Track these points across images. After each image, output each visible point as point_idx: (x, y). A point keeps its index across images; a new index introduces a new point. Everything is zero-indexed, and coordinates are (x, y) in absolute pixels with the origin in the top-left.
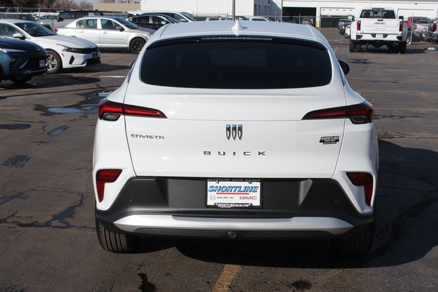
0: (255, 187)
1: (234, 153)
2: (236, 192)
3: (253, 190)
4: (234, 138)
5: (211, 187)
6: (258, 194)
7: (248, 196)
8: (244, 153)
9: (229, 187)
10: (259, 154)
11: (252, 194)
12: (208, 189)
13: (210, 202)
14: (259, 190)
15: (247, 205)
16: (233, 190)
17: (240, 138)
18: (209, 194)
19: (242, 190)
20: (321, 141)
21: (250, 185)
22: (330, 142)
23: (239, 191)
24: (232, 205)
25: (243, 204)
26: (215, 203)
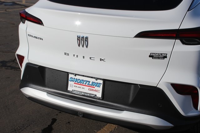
0: (100, 84)
1: (84, 57)
2: (86, 85)
3: (98, 85)
4: (83, 46)
5: (71, 78)
6: (100, 89)
7: (94, 89)
8: (90, 58)
9: (82, 80)
10: (101, 60)
11: (96, 88)
12: (69, 79)
13: (70, 89)
14: (101, 86)
15: (93, 96)
16: (84, 82)
17: (87, 47)
18: (70, 83)
19: (90, 84)
20: (150, 56)
21: (96, 82)
22: (159, 58)
23: (88, 84)
24: (83, 93)
25: (90, 94)
26: (72, 90)
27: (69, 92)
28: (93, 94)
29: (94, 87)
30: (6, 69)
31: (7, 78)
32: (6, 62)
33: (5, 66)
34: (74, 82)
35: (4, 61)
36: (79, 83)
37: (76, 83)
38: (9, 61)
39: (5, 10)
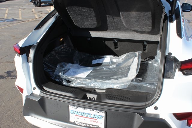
0: (101, 116)
2: (88, 117)
5: (72, 110)
7: (96, 121)
9: (84, 113)
11: (98, 120)
12: (70, 111)
14: (104, 118)
16: (86, 115)
18: (71, 115)
19: (92, 116)
23: (90, 116)
24: (85, 124)
25: (93, 125)
26: (74, 121)
27: (71, 123)
28: (96, 126)
29: (96, 119)
30: (12, 79)
31: (13, 88)
32: (11, 72)
33: (11, 76)
34: (75, 114)
35: (9, 71)
36: (81, 116)
37: (77, 115)
38: (13, 71)
39: (8, 26)
